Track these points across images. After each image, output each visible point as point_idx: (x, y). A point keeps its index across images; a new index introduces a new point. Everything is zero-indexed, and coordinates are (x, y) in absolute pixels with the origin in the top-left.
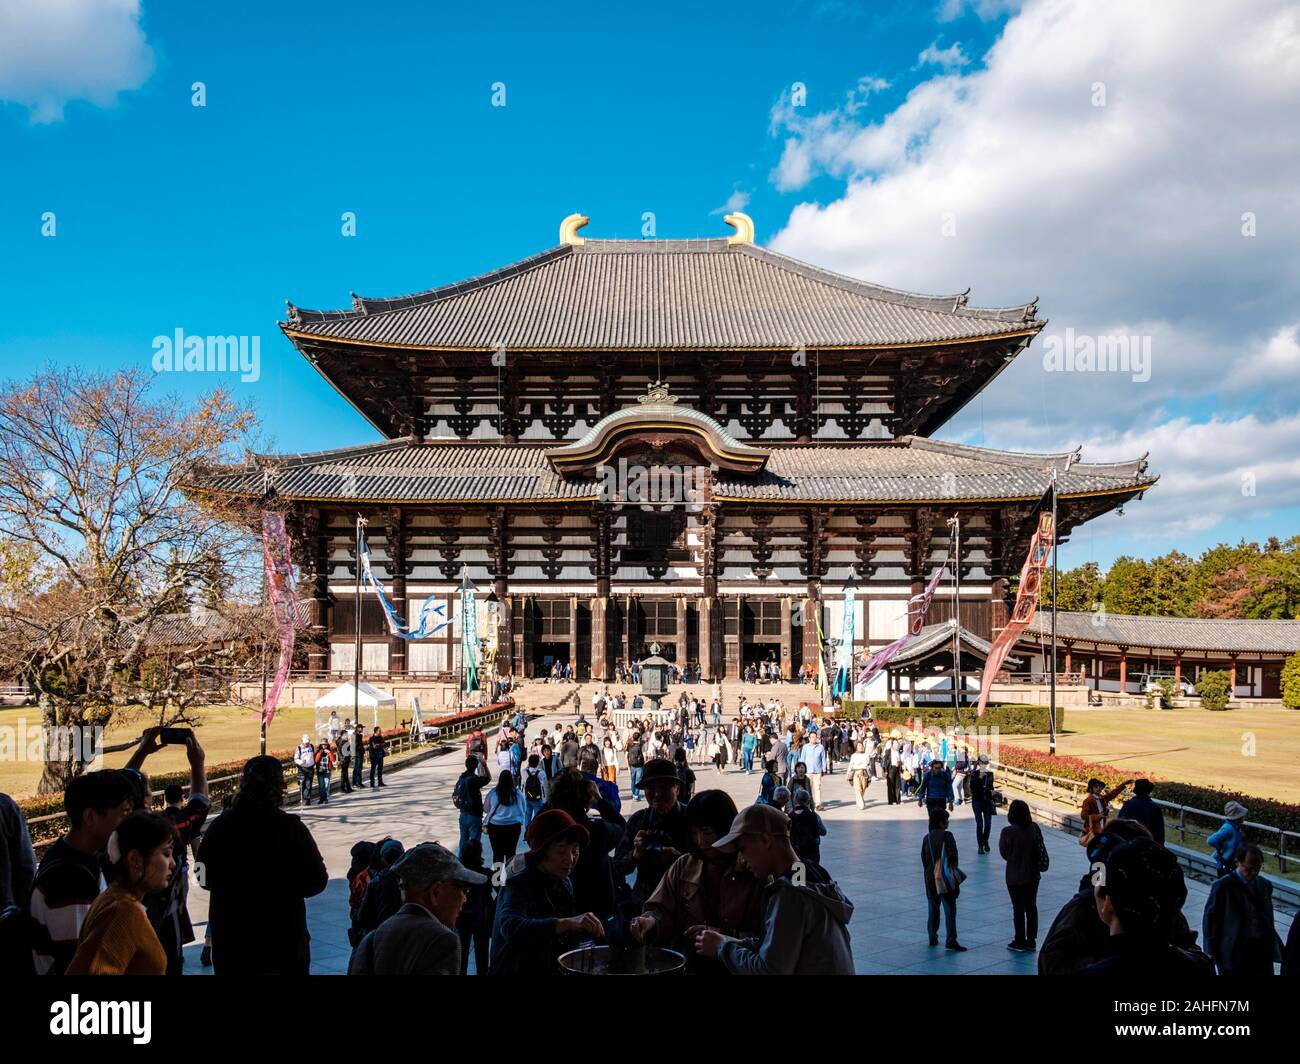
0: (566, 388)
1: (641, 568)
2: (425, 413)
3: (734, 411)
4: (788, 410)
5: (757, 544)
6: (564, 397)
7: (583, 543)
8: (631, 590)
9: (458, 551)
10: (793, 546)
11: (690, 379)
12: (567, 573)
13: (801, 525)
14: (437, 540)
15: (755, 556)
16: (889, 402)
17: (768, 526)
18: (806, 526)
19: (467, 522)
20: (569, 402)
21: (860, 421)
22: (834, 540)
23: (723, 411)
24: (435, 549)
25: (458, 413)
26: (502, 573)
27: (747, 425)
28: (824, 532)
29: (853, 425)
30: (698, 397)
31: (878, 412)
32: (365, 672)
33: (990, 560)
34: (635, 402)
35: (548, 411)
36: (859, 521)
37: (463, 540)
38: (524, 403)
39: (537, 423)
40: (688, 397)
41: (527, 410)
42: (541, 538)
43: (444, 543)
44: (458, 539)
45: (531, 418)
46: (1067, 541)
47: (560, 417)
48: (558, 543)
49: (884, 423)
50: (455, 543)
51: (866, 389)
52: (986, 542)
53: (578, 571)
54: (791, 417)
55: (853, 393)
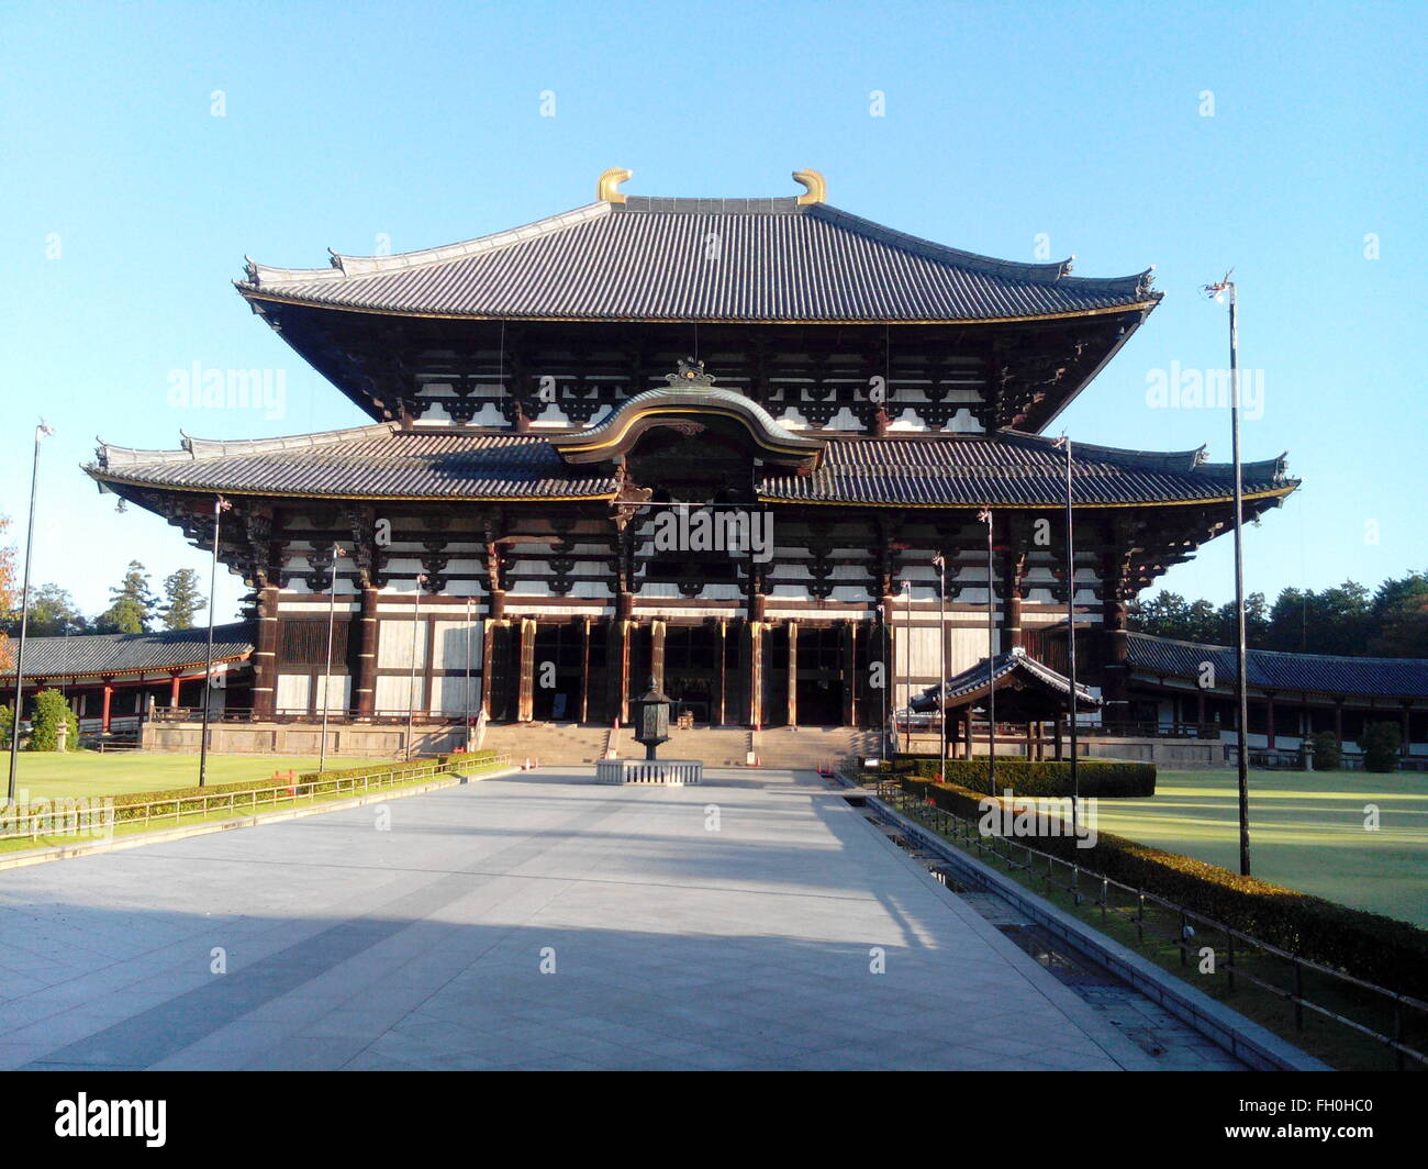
0: (591, 366)
1: (671, 585)
2: (416, 394)
3: (792, 397)
4: (858, 397)
5: (813, 557)
6: (588, 378)
7: (599, 553)
8: (659, 612)
9: (445, 561)
10: (857, 559)
11: (740, 358)
12: (580, 589)
13: (868, 534)
14: (419, 546)
15: (811, 572)
16: (980, 389)
17: (829, 535)
18: (875, 535)
19: (456, 525)
20: (592, 384)
21: (945, 411)
22: (907, 553)
23: (779, 397)
24: (415, 558)
25: (456, 395)
26: (496, 588)
27: (807, 414)
28: (894, 542)
29: (936, 415)
30: (749, 380)
31: (966, 399)
32: (319, 710)
33: (1101, 581)
34: (663, 383)
35: (567, 394)
36: (939, 531)
37: (452, 547)
38: (538, 383)
39: (553, 408)
40: (738, 380)
41: (541, 393)
42: (549, 546)
43: (427, 550)
44: (445, 546)
45: (546, 403)
49: (973, 414)
50: (442, 550)
51: (953, 372)
52: (1095, 558)
53: (592, 588)
54: (860, 404)
55: (937, 377)
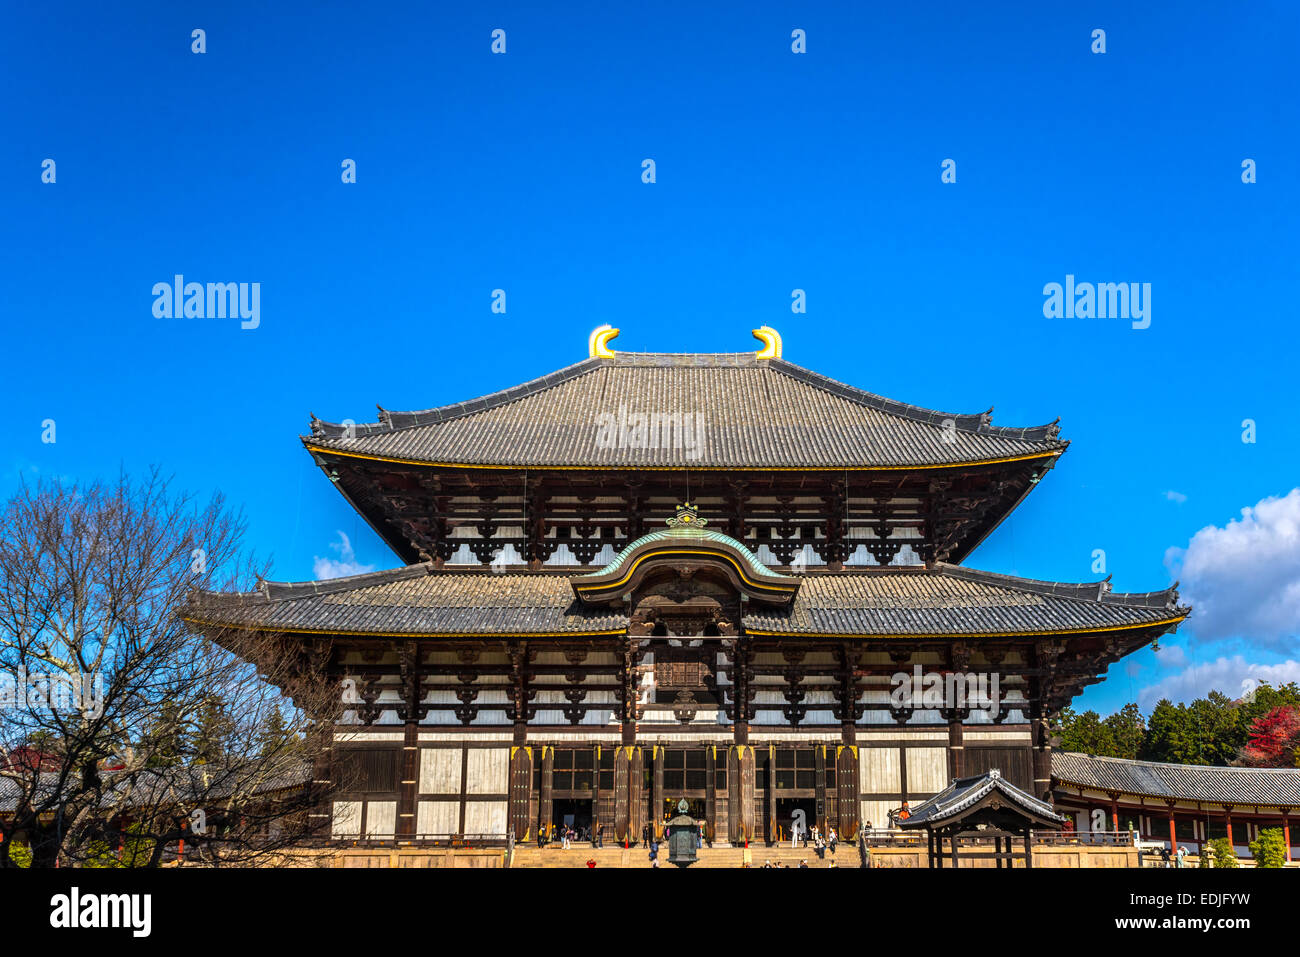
0: (594, 509)
1: (669, 712)
2: (447, 537)
3: (764, 535)
4: (819, 535)
5: (788, 683)
6: (591, 520)
7: (607, 683)
8: (658, 737)
9: (476, 692)
10: (826, 685)
11: (718, 500)
12: (591, 717)
13: (834, 662)
14: (454, 679)
15: (787, 698)
16: (919, 527)
17: (800, 663)
18: (839, 663)
19: (486, 658)
20: (596, 524)
21: (891, 547)
22: (867, 679)
23: (752, 536)
24: (451, 690)
25: (481, 537)
26: (520, 717)
27: (776, 551)
28: (858, 669)
29: (884, 551)
30: (727, 520)
31: (908, 536)
32: (370, 835)
33: (1028, 701)
34: (664, 526)
35: (574, 535)
36: (893, 658)
37: (482, 679)
38: (550, 525)
39: (563, 547)
40: (717, 520)
41: (553, 535)
42: (564, 677)
43: (461, 682)
44: (476, 678)
45: (556, 542)
46: (1104, 679)
47: (586, 541)
48: (581, 683)
49: (914, 550)
50: (473, 682)
51: (896, 512)
52: (1023, 681)
53: (602, 716)
54: (821, 542)
55: (884, 517)
